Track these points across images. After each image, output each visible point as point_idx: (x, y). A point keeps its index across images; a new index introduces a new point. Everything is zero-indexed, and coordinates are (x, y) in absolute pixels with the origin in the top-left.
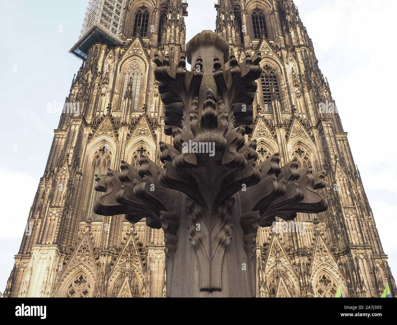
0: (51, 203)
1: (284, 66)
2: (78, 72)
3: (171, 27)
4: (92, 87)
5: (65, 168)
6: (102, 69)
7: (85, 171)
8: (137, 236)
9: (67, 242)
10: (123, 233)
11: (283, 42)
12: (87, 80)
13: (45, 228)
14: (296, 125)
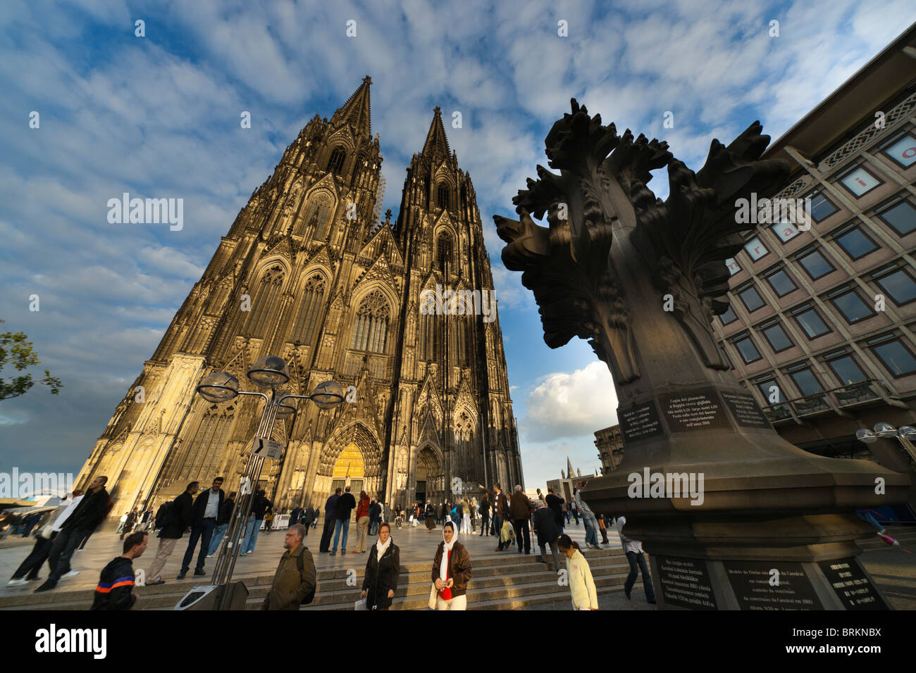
0: (205, 311)
1: (458, 235)
2: (261, 187)
3: (366, 173)
4: (275, 205)
5: (229, 278)
6: (289, 191)
7: (252, 286)
8: (299, 359)
9: (218, 354)
10: (284, 353)
11: (460, 217)
12: (271, 197)
13: (193, 336)
14: (461, 284)
